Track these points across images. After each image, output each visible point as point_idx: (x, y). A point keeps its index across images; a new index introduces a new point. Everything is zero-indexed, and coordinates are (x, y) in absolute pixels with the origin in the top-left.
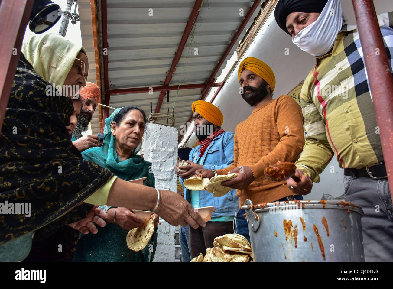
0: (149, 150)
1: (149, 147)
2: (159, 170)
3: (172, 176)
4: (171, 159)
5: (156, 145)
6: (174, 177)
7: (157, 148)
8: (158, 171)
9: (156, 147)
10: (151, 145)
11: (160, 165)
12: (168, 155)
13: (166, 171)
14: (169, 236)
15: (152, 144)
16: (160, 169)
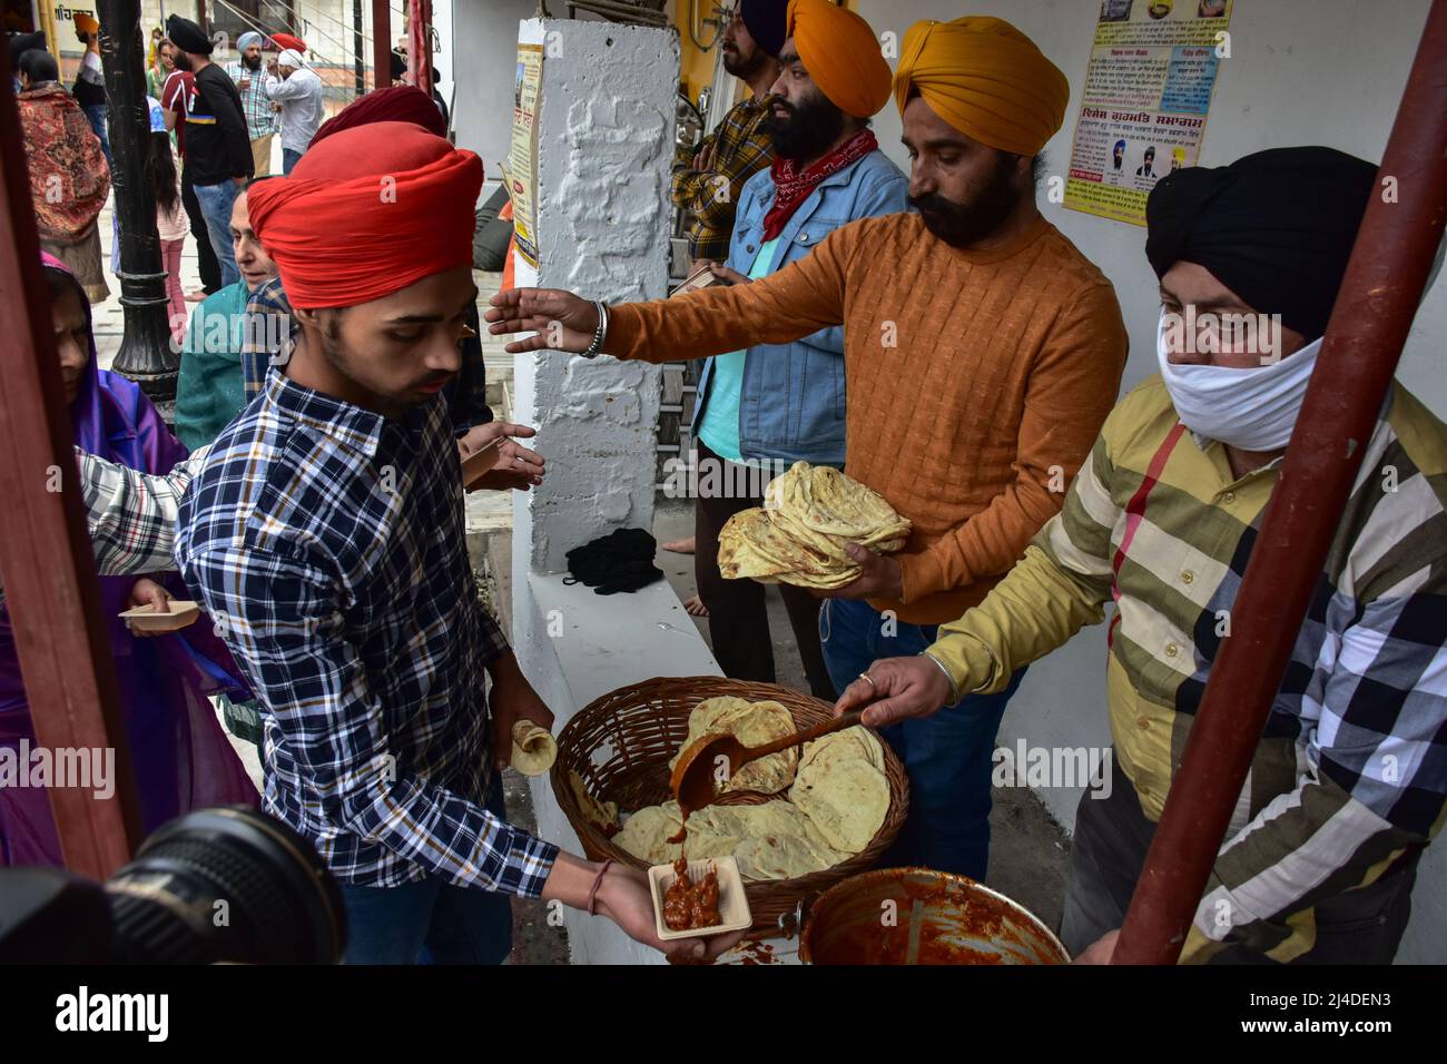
0: (566, 140)
1: (565, 128)
2: (603, 221)
3: (652, 237)
4: (650, 173)
5: (593, 119)
6: (657, 241)
7: (595, 132)
8: (600, 225)
9: (592, 129)
10: (573, 119)
11: (605, 202)
12: (638, 157)
13: (628, 223)
14: (637, 431)
15: (578, 116)
16: (609, 214)
